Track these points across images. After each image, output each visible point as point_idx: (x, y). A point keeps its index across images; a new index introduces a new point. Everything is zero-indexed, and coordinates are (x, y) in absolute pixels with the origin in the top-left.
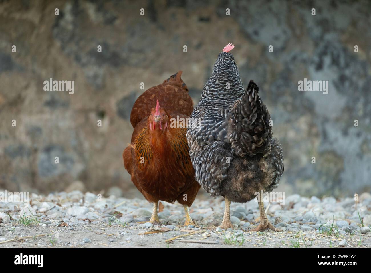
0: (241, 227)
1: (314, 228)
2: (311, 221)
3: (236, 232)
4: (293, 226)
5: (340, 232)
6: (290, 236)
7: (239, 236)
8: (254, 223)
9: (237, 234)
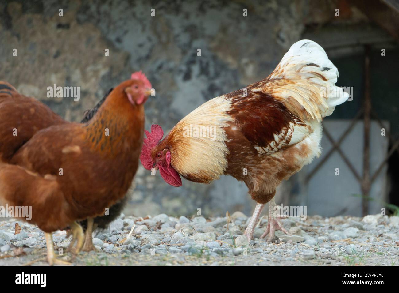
0: (104, 249)
1: (182, 249)
2: (179, 243)
3: (99, 255)
4: (160, 248)
5: (211, 254)
6: (157, 258)
7: (103, 259)
8: (118, 246)
9: (100, 257)
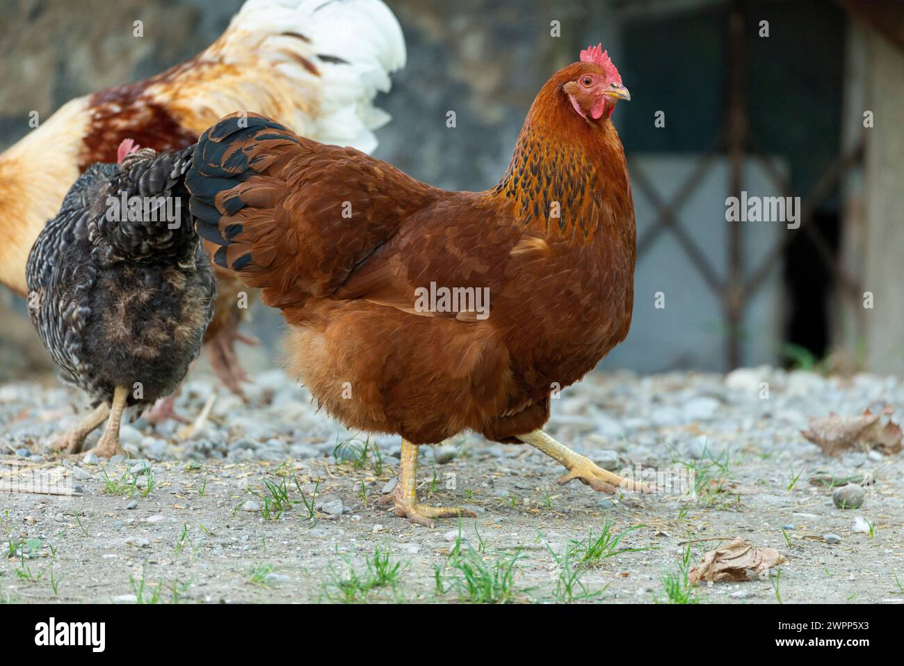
0: (145, 452)
1: (322, 451)
2: (314, 435)
3: (132, 465)
4: (271, 448)
5: (386, 460)
6: (263, 471)
7: (141, 473)
8: (176, 443)
9: (134, 469)
